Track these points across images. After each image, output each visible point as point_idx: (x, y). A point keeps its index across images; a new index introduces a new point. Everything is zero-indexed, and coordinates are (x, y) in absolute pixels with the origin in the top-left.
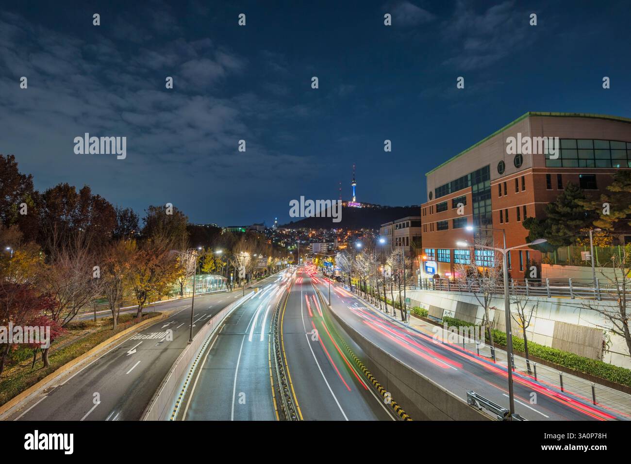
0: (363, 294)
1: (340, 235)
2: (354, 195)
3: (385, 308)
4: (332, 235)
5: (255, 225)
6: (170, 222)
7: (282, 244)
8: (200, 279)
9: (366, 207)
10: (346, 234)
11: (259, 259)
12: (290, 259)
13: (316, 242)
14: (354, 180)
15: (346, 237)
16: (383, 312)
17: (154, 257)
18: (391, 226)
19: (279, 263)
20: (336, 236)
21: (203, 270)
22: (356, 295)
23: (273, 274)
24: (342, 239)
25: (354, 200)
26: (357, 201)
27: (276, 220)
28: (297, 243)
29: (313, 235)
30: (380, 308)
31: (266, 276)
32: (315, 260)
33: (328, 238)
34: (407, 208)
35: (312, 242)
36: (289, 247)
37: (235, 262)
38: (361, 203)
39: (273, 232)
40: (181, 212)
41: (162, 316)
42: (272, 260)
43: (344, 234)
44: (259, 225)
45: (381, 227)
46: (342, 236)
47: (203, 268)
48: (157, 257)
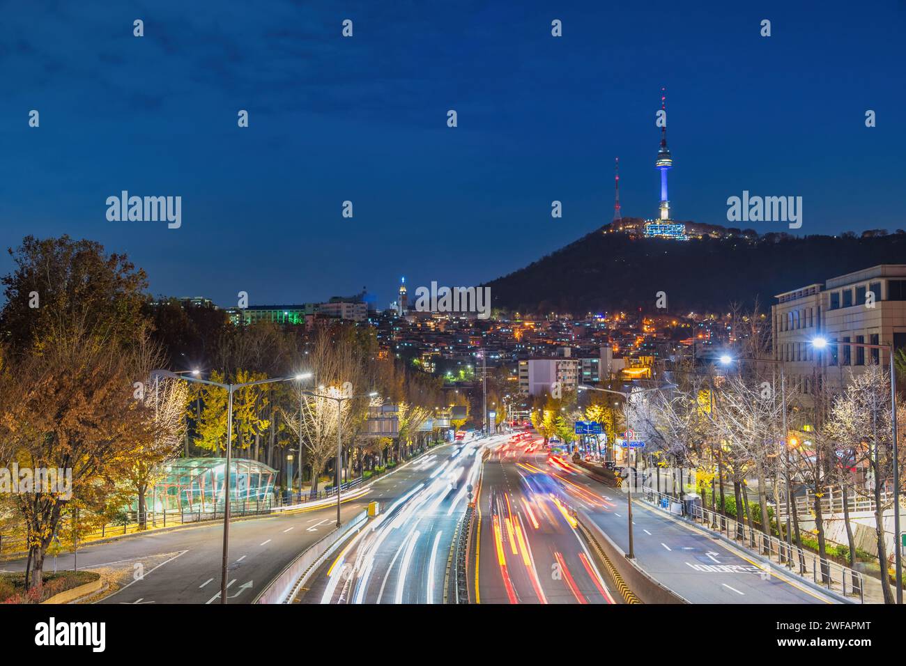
0: (732, 525)
1: (617, 334)
2: (664, 195)
3: (819, 569)
4: (589, 333)
5: (336, 299)
6: (91, 288)
7: (426, 364)
8: (196, 472)
9: (706, 237)
10: (639, 331)
11: (370, 409)
12: (458, 411)
13: (538, 356)
14: (664, 145)
15: (639, 340)
16: (811, 581)
17: (80, 395)
18: (813, 298)
19: (427, 425)
20: (604, 337)
21: (198, 443)
22: (705, 526)
23: (408, 459)
24: (623, 345)
25: (665, 214)
26: (675, 218)
27: (403, 285)
28: (473, 361)
29: (528, 332)
30: (797, 568)
31: (388, 468)
32: (541, 414)
33: (576, 342)
34: (848, 239)
35: (525, 356)
36: (449, 373)
37: (298, 418)
38: (689, 224)
39: (394, 325)
40: (123, 258)
41: (100, 583)
42: (407, 414)
43: (633, 331)
44: (346, 301)
45: (776, 302)
46: (623, 335)
47: (200, 436)
48: (89, 395)
